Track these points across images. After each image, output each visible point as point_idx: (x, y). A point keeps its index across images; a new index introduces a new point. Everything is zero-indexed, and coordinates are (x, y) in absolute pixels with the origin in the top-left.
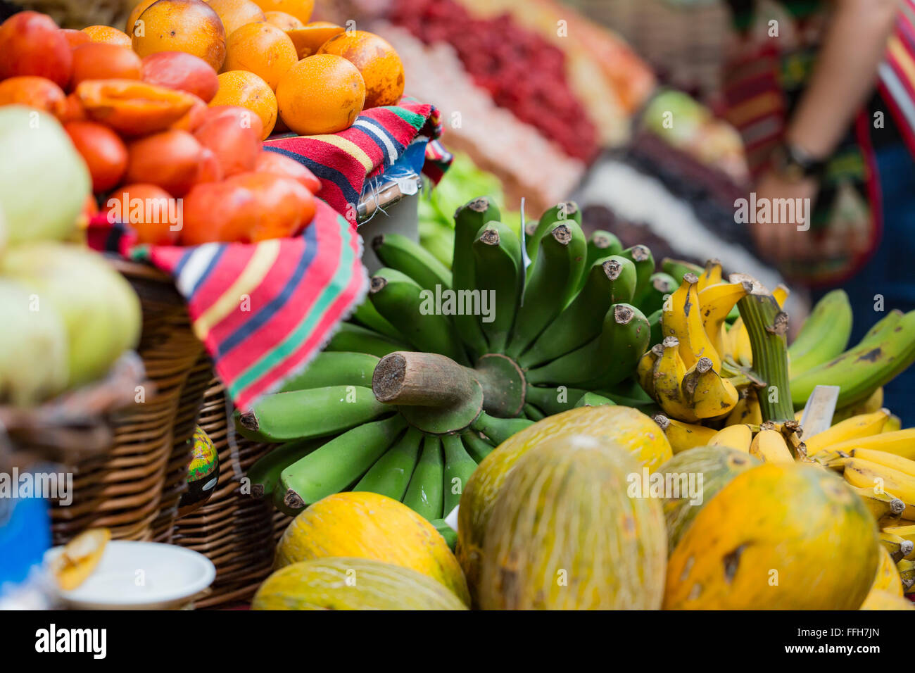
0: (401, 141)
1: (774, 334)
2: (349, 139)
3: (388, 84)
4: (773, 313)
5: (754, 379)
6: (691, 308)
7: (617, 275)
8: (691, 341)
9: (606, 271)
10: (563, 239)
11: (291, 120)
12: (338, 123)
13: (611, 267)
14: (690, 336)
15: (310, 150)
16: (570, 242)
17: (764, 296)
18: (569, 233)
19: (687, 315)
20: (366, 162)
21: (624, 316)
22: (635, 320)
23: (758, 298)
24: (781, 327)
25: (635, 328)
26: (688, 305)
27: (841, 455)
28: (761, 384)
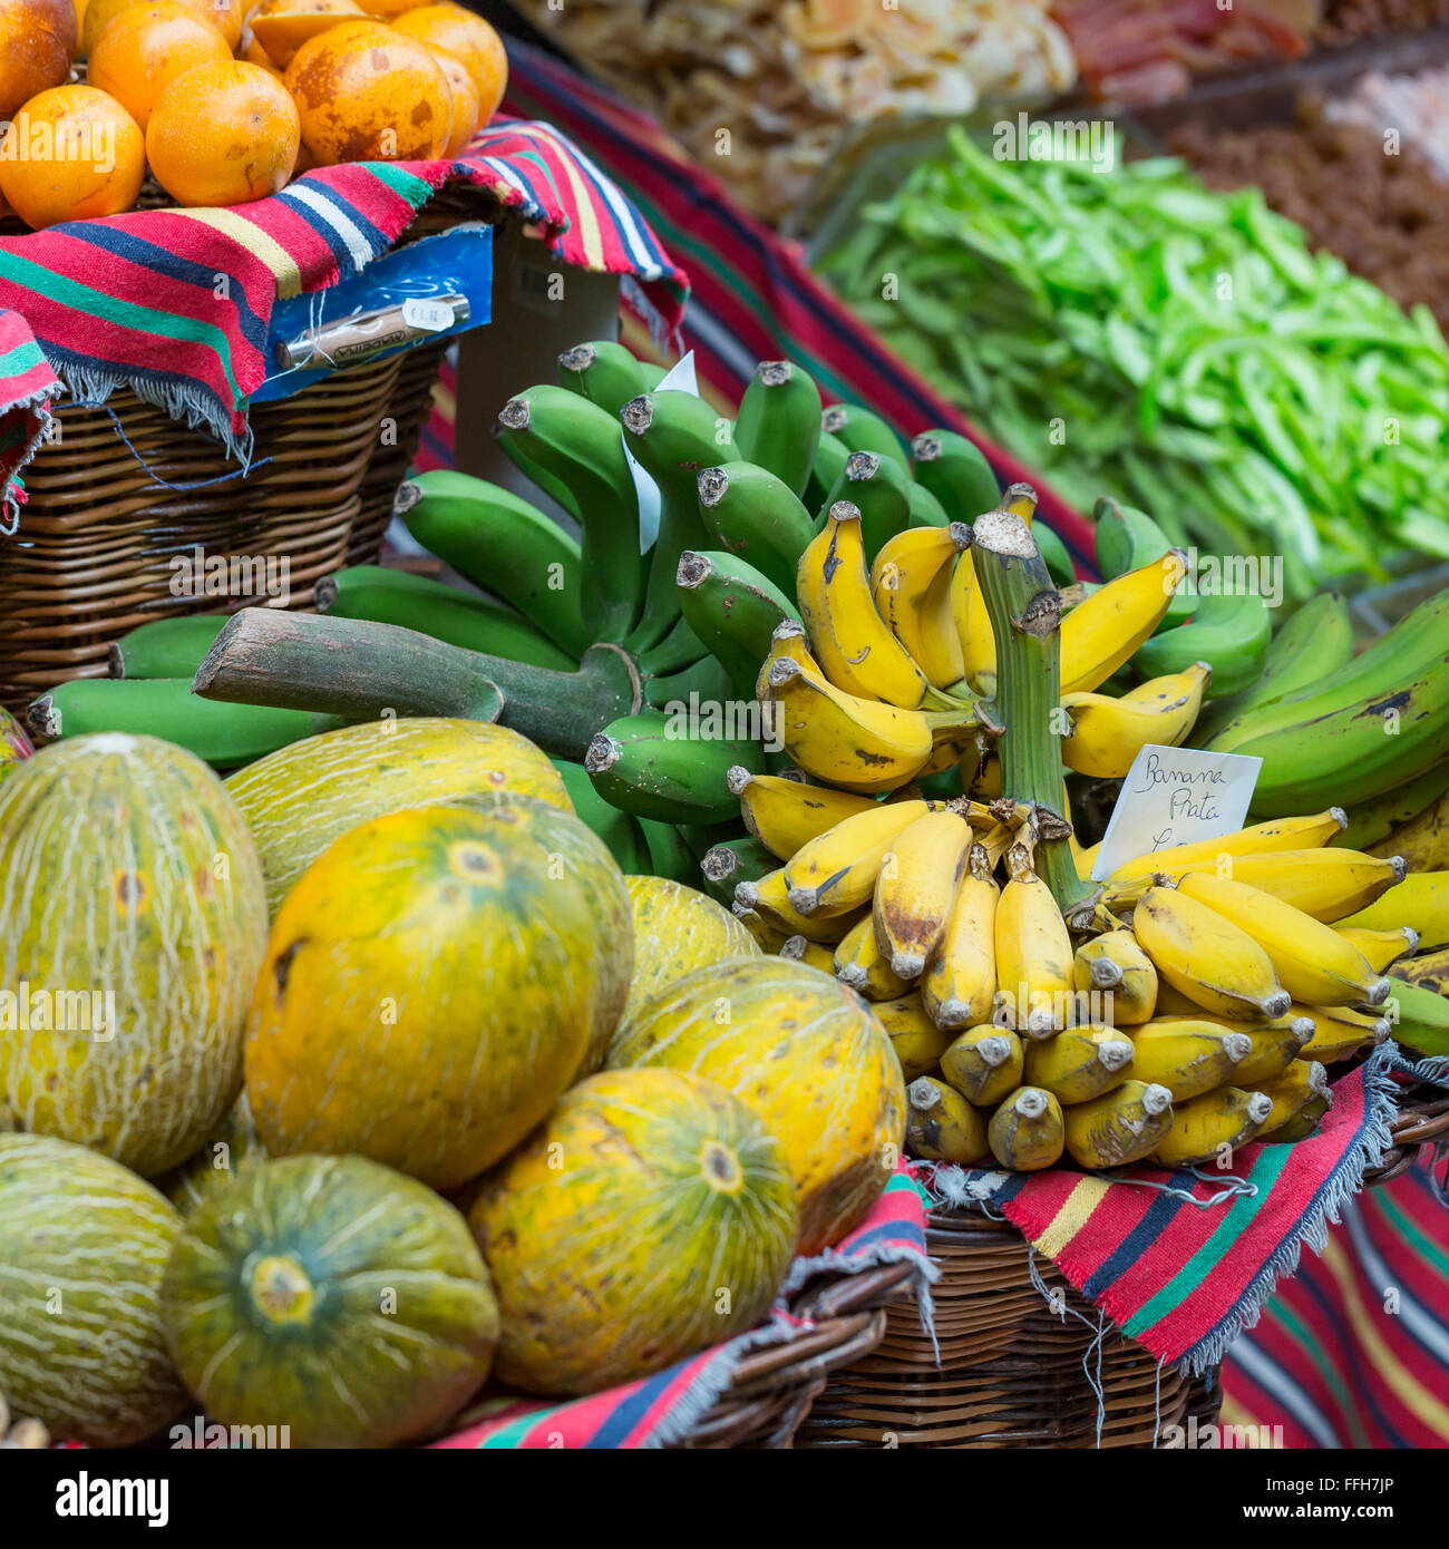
0: (383, 228)
1: (1024, 632)
2: (250, 219)
3: (391, 120)
4: (1027, 592)
5: (985, 718)
6: (839, 567)
7: (718, 497)
8: (836, 630)
9: (701, 489)
10: (636, 424)
11: (164, 177)
12: (234, 185)
13: (709, 482)
14: (834, 622)
15: (168, 234)
16: (647, 430)
17: (1016, 558)
18: (647, 413)
19: (829, 580)
20: (278, 260)
21: (690, 574)
22: (714, 583)
23: (1004, 559)
24: (1044, 621)
25: (718, 598)
26: (831, 563)
27: (1158, 881)
28: (995, 728)
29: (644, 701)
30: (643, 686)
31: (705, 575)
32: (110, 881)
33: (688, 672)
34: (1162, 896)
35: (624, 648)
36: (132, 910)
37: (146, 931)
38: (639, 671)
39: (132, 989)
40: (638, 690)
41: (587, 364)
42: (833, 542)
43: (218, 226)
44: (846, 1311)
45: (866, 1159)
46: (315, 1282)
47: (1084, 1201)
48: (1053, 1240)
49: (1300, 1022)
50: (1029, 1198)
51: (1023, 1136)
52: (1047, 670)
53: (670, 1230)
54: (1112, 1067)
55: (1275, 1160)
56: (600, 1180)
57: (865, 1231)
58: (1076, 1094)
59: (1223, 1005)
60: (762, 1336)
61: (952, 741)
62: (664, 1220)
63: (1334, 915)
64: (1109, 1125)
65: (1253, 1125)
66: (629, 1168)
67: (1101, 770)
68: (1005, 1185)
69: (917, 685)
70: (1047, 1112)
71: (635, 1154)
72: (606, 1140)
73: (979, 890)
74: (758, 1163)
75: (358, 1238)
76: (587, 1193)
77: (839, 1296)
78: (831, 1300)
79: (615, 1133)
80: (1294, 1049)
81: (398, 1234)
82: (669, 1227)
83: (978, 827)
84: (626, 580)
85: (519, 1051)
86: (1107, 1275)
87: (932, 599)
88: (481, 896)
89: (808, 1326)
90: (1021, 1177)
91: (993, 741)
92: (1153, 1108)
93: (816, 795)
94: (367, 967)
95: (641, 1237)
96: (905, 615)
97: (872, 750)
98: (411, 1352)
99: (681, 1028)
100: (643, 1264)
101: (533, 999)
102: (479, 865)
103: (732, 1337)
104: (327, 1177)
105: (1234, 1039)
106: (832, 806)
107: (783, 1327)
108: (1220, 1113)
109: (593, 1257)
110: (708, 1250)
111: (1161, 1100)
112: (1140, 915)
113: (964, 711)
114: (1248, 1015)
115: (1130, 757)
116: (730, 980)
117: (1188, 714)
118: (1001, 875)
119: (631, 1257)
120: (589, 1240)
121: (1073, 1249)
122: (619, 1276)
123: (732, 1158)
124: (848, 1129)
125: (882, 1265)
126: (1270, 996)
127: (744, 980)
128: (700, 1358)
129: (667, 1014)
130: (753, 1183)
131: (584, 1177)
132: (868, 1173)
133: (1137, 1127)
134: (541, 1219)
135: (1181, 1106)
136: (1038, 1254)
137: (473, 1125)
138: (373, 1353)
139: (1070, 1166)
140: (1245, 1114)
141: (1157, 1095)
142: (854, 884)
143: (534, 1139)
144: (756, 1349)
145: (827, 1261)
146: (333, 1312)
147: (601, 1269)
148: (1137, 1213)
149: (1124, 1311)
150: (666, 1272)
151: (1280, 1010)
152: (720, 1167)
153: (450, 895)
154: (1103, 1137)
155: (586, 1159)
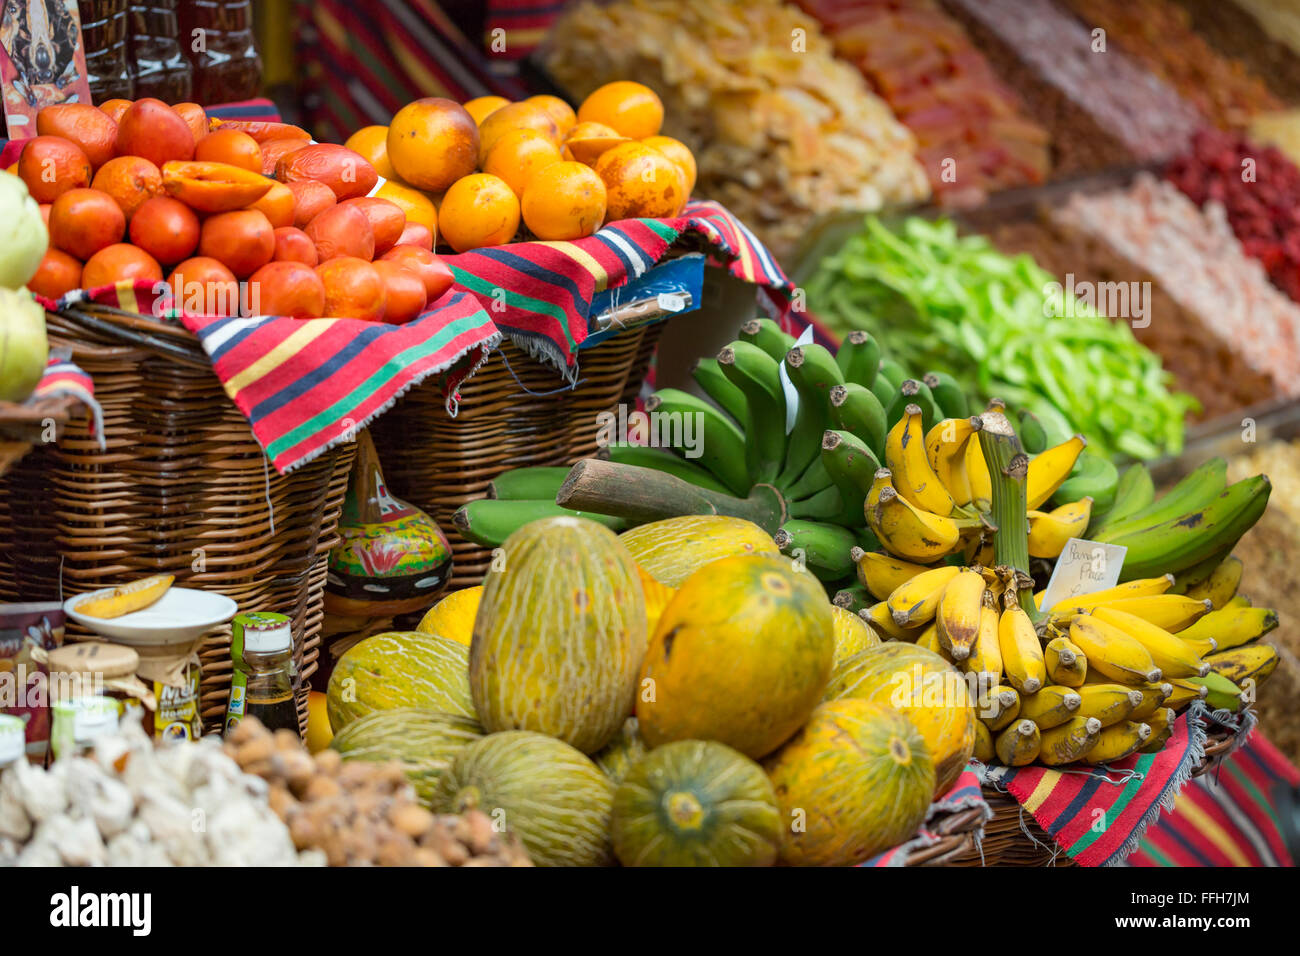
0: (651, 254)
1: (1009, 476)
2: (582, 248)
3: (652, 196)
4: (1011, 454)
5: (986, 523)
6: (910, 440)
7: (842, 402)
8: (908, 474)
9: (832, 398)
10: (795, 361)
11: (531, 224)
12: (573, 230)
13: (837, 393)
14: (908, 469)
15: (537, 255)
16: (802, 365)
17: (1004, 436)
18: (801, 356)
19: (905, 447)
20: (596, 270)
21: (830, 442)
22: (843, 447)
23: (997, 437)
24: (1019, 470)
25: (844, 456)
26: (906, 437)
27: (1080, 612)
28: (992, 528)
29: (787, 514)
30: (787, 506)
31: (838, 443)
32: (571, 595)
33: (812, 499)
34: (1085, 619)
35: (775, 486)
36: (583, 610)
37: (591, 622)
38: (784, 498)
39: (582, 653)
40: (784, 509)
41: (757, 331)
42: (907, 426)
43: (565, 251)
44: (954, 832)
45: (959, 752)
46: (704, 805)
47: (1049, 782)
48: (1032, 804)
49: (1166, 687)
50: (1020, 781)
51: (1021, 746)
52: (1020, 496)
53: (874, 784)
54: (1071, 707)
55: (1147, 761)
56: (836, 757)
57: (956, 791)
58: (1047, 724)
59: (1126, 675)
60: (918, 843)
61: (966, 535)
62: (871, 778)
63: (1176, 628)
64: (1066, 740)
65: (1141, 741)
66: (852, 750)
67: (1044, 553)
68: (1007, 773)
69: (949, 504)
70: (1034, 732)
71: (855, 743)
72: (839, 736)
73: (990, 615)
74: (918, 748)
75: (725, 783)
76: (829, 764)
77: (951, 823)
78: (947, 825)
79: (843, 732)
80: (1161, 701)
81: (745, 781)
82: (874, 782)
83: (988, 581)
84: (776, 449)
85: (799, 685)
86: (1061, 822)
87: (957, 458)
88: (780, 602)
89: (938, 839)
90: (1013, 769)
91: (989, 535)
92: (1091, 730)
93: (897, 564)
94: (720, 640)
95: (859, 788)
96: (943, 466)
97: (929, 538)
98: (751, 844)
99: (862, 679)
100: (859, 802)
101: (808, 657)
102: (778, 585)
103: (904, 842)
104: (705, 751)
105: (1134, 694)
106: (905, 570)
107: (926, 838)
108: (1123, 734)
109: (832, 799)
110: (894, 795)
111: (1096, 726)
112: (1073, 628)
113: (975, 521)
114: (1138, 681)
115: (1061, 546)
116: (885, 655)
117: (1084, 524)
118: (1001, 606)
119: (853, 799)
120: (831, 789)
121: (1045, 807)
122: (847, 809)
123: (905, 745)
124: (951, 735)
125: (970, 808)
126: (1151, 671)
127: (892, 655)
128: (887, 854)
129: (851, 673)
130: (916, 760)
131: (827, 756)
132: (959, 759)
133: (1082, 741)
134: (803, 779)
135: (1102, 730)
136: (1025, 812)
137: (772, 726)
138: (734, 847)
139: (1040, 764)
140: (1137, 734)
141: (1094, 723)
142: (926, 610)
143: (798, 736)
144: (915, 850)
145: (943, 805)
146: (713, 822)
147: (836, 805)
148: (1076, 790)
149: (1068, 843)
150: (872, 807)
151: (1156, 678)
152: (899, 750)
153: (764, 601)
154: (1061, 747)
155: (828, 746)
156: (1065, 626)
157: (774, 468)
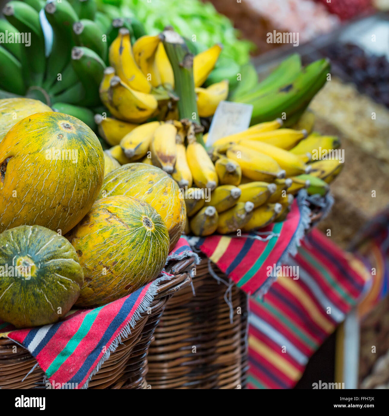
1: (183, 67)
4: (183, 54)
5: (172, 96)
6: (124, 50)
7: (81, 31)
9: (74, 30)
10: (50, 10)
13: (77, 27)
17: (178, 44)
18: (54, 7)
19: (121, 54)
21: (77, 54)
22: (84, 57)
23: (174, 45)
24: (188, 63)
25: (86, 62)
26: (121, 49)
30: (50, 99)
31: (81, 55)
33: (65, 93)
34: (235, 147)
35: (42, 88)
38: (48, 94)
40: (48, 101)
42: (121, 42)
44: (181, 272)
45: (178, 224)
46: (37, 263)
47: (224, 244)
48: (216, 257)
49: (289, 181)
50: (207, 245)
51: (207, 222)
52: (190, 78)
54: (236, 197)
55: (279, 227)
56: (111, 230)
57: (178, 248)
58: (222, 208)
59: (264, 177)
60: (163, 279)
61: (161, 104)
62: (133, 241)
63: (290, 148)
64: (233, 217)
65: (276, 214)
66: (120, 225)
67: (205, 114)
68: (200, 241)
69: (149, 86)
70: (215, 215)
71: (121, 221)
72: (111, 217)
73: (181, 148)
74: (158, 222)
76: (107, 235)
77: (179, 267)
78: (177, 268)
79: (113, 215)
80: (285, 190)
81: (60, 247)
82: (135, 243)
83: (178, 129)
86: (232, 267)
89: (173, 276)
90: (203, 237)
91: (174, 103)
92: (248, 210)
93: (122, 124)
95: (126, 248)
96: (143, 64)
97: (141, 106)
98: (67, 285)
99: (116, 186)
100: (127, 256)
102: (68, 127)
103: (155, 279)
105: (272, 187)
106: (127, 127)
107: (166, 276)
108: (266, 211)
109: (110, 255)
110: (147, 250)
111: (251, 207)
113: (165, 96)
114: (271, 179)
116: (129, 170)
118: (186, 143)
119: (123, 254)
120: (109, 250)
121: (222, 260)
122: (119, 261)
123: (150, 220)
124: (173, 215)
125: (188, 258)
126: (279, 172)
127: (134, 170)
130: (157, 228)
131: (104, 230)
132: (178, 229)
133: (243, 216)
134: (91, 245)
135: (255, 210)
136: (212, 262)
138: (57, 286)
139: (218, 234)
140: (274, 211)
141: (249, 205)
142: (144, 147)
143: (85, 220)
144: (162, 283)
145: (173, 256)
147: (113, 259)
148: (240, 247)
149: (237, 278)
150: (134, 259)
151: (283, 177)
152: (148, 223)
153: (60, 136)
154: (231, 222)
155: (105, 224)
156: (224, 153)
157: (39, 78)
